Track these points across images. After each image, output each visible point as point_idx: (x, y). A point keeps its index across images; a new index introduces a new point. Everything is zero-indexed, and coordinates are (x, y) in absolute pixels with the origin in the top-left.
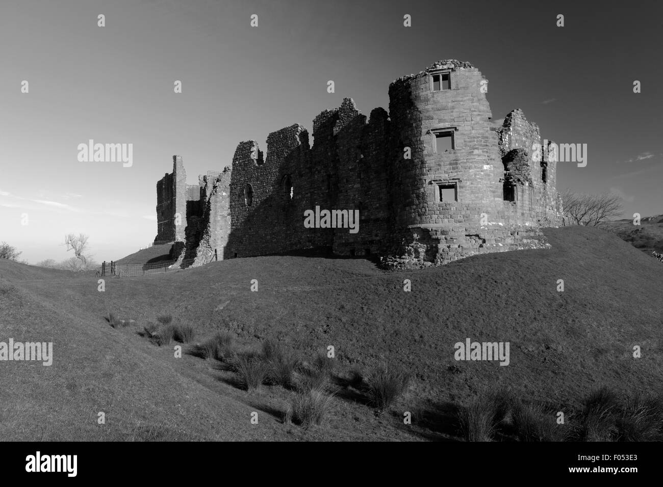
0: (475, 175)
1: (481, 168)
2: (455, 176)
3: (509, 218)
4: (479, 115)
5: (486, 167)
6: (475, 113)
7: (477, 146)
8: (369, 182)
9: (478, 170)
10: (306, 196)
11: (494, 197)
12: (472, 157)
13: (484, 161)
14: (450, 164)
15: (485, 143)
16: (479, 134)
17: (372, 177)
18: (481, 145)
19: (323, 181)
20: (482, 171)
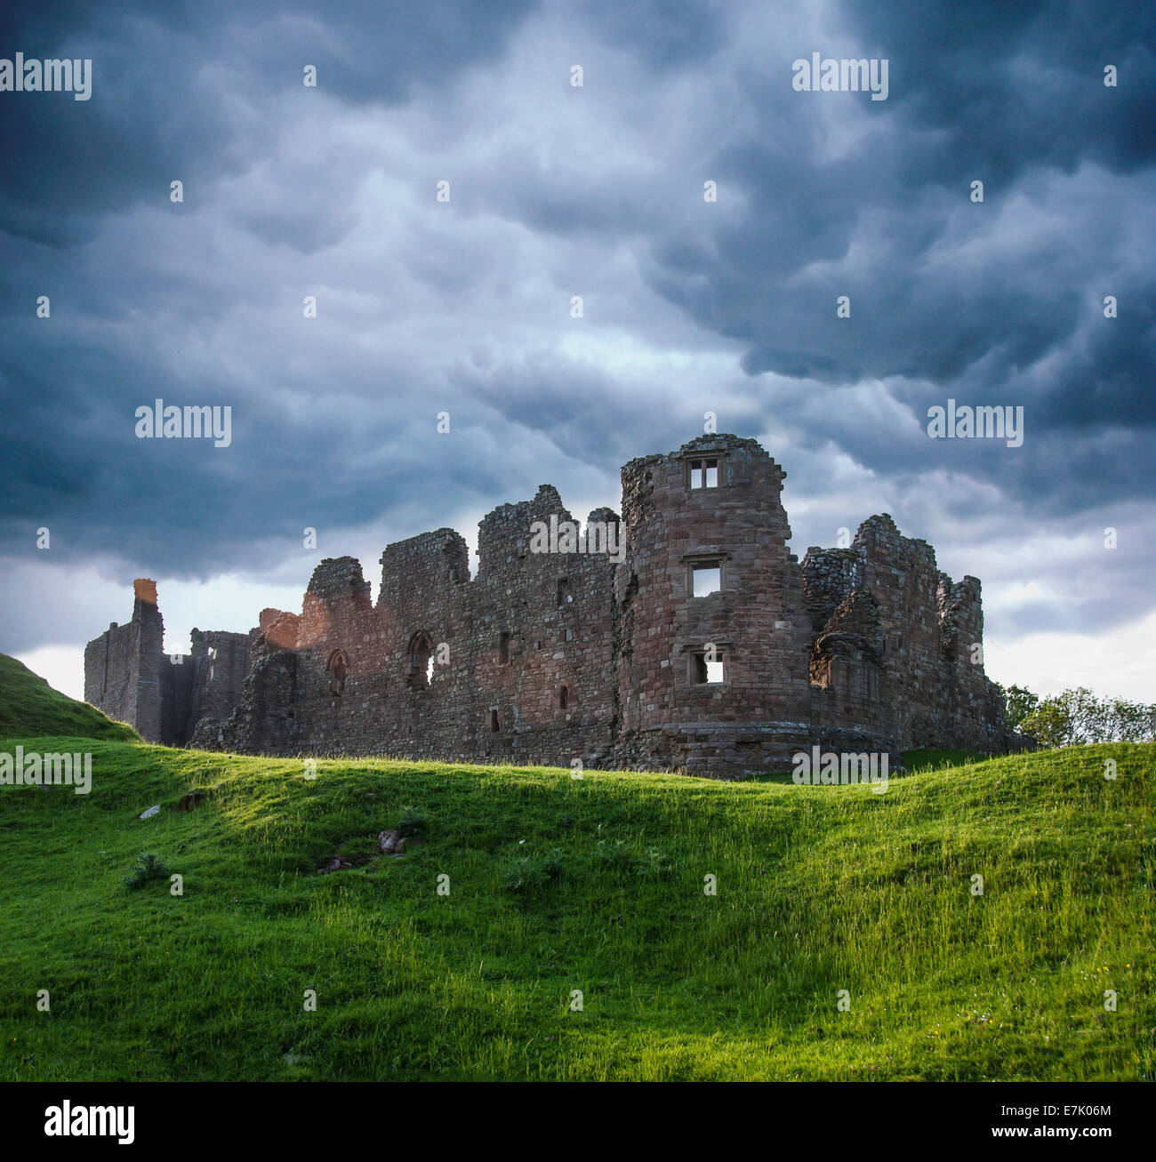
0: (759, 638)
1: (770, 626)
2: (723, 639)
3: (818, 714)
4: (768, 533)
5: (778, 625)
6: (761, 529)
7: (764, 588)
8: (582, 650)
9: (764, 628)
10: (460, 675)
11: (792, 677)
12: (754, 606)
13: (776, 615)
14: (715, 618)
15: (778, 583)
16: (767, 566)
17: (586, 639)
18: (770, 586)
19: (493, 646)
20: (771, 632)
